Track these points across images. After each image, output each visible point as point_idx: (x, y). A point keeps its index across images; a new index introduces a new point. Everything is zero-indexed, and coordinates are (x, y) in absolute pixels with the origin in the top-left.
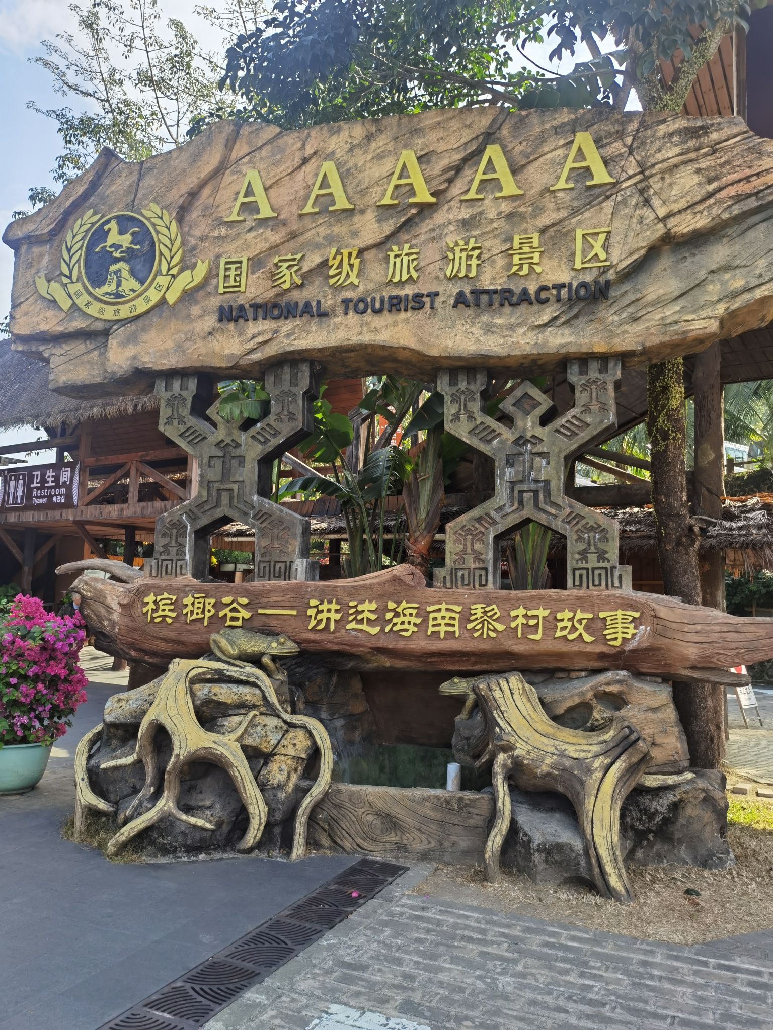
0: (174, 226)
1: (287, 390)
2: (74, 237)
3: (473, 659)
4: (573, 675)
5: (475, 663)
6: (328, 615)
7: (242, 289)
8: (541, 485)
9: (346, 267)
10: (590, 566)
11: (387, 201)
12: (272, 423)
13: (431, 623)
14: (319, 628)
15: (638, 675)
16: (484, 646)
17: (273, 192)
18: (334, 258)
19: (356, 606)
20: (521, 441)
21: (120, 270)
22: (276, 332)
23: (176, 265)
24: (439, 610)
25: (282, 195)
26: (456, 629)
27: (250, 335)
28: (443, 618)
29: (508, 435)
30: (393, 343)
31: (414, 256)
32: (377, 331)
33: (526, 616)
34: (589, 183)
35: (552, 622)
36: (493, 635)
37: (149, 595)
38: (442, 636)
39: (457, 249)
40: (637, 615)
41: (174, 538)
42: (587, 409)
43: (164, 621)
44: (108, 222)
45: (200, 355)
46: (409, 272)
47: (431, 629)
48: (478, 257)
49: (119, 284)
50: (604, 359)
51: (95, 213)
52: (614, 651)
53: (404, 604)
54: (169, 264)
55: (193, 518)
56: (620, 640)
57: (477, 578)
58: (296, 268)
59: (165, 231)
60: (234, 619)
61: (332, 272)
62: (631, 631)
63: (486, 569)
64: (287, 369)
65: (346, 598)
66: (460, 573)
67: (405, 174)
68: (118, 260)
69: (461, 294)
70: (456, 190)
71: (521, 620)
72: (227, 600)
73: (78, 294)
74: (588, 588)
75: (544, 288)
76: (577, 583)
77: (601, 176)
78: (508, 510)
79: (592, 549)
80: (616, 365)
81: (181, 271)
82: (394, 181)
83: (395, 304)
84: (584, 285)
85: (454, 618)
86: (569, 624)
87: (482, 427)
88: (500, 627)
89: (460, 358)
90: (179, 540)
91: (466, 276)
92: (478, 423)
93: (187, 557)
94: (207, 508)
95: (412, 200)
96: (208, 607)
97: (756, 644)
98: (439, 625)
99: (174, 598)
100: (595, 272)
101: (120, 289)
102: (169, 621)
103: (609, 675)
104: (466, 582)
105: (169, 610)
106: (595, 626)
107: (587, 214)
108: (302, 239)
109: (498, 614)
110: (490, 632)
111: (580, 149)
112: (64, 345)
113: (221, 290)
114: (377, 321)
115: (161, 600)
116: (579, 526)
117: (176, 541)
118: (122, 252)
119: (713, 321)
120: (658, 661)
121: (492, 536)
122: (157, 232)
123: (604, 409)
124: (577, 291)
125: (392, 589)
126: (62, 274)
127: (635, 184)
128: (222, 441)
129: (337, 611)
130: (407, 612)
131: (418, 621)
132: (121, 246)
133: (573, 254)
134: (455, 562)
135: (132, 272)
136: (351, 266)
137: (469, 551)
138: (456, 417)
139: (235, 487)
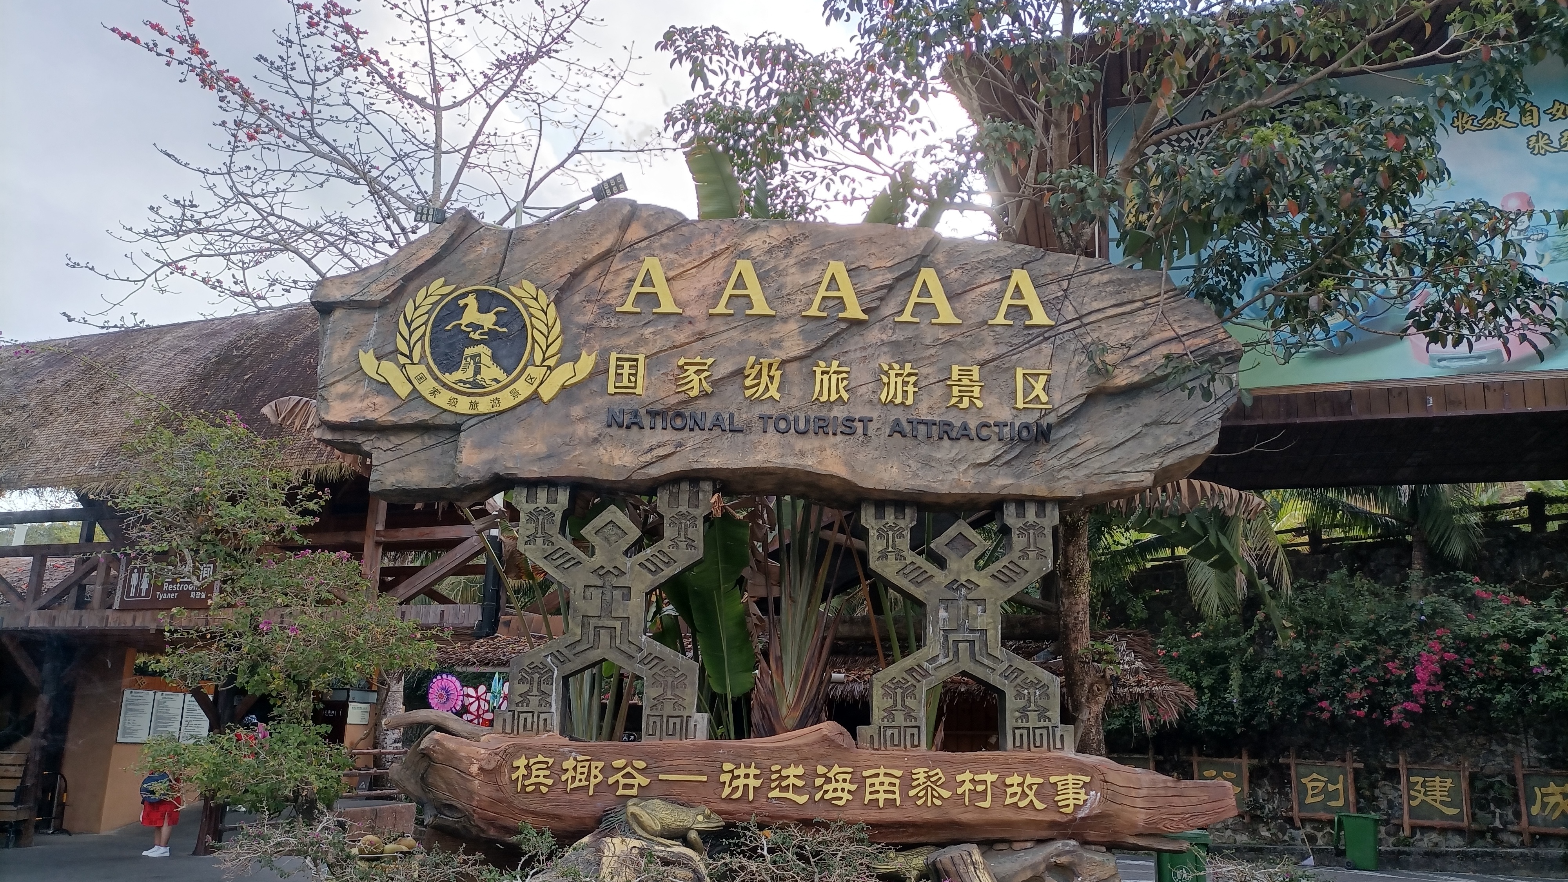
0: (552, 310)
1: (684, 511)
2: (416, 308)
3: (911, 830)
4: (1016, 846)
5: (912, 835)
6: (746, 781)
7: (638, 391)
8: (978, 635)
9: (765, 378)
10: (1030, 725)
11: (813, 311)
12: (666, 550)
13: (868, 790)
14: (734, 797)
15: (1085, 843)
16: (929, 816)
17: (678, 284)
18: (752, 367)
19: (779, 771)
20: (954, 585)
21: (479, 355)
22: (680, 445)
23: (553, 356)
24: (877, 775)
25: (689, 289)
26: (897, 796)
27: (647, 447)
28: (882, 784)
29: (941, 577)
30: (821, 469)
31: (844, 375)
32: (802, 454)
33: (973, 781)
34: (1027, 323)
35: (1001, 787)
36: (938, 802)
37: (520, 757)
38: (881, 805)
39: (892, 373)
40: (1087, 779)
41: (535, 685)
42: (1025, 555)
43: (537, 790)
44: (465, 295)
45: (580, 464)
46: (838, 392)
47: (868, 797)
48: (915, 385)
49: (477, 371)
50: (1041, 502)
51: (445, 284)
52: (1065, 819)
53: (836, 769)
54: (544, 354)
55: (562, 662)
56: (1072, 807)
57: (908, 738)
58: (706, 374)
59: (541, 315)
60: (627, 786)
61: (748, 382)
62: (1083, 797)
63: (918, 727)
64: (685, 486)
65: (767, 762)
66: (889, 732)
67: (834, 286)
68: (477, 343)
69: (897, 422)
70: (888, 309)
71: (968, 786)
72: (619, 763)
73: (421, 378)
74: (1029, 749)
75: (986, 425)
76: (1018, 744)
77: (1040, 317)
78: (942, 660)
79: (1033, 707)
80: (1053, 509)
81: (558, 364)
82: (822, 292)
83: (822, 427)
84: (1027, 427)
85: (894, 785)
86: (1019, 790)
87: (912, 567)
88: (946, 794)
89: (896, 492)
90: (543, 687)
91: (903, 403)
92: (908, 562)
93: (553, 709)
94: (579, 648)
95: (841, 315)
96: (594, 772)
97: (1199, 808)
98: (878, 792)
99: (551, 761)
100: (1037, 415)
101: (478, 377)
102: (544, 789)
103: (1059, 845)
104: (896, 743)
105: (545, 776)
106: (1046, 791)
107: (1026, 354)
108: (712, 341)
109: (943, 780)
110: (935, 801)
111: (1017, 286)
112: (392, 438)
113: (611, 390)
114: (800, 444)
115: (535, 763)
116: (1018, 681)
117: (539, 689)
118: (481, 334)
119: (1148, 474)
120: (1106, 828)
121: (924, 690)
122: (531, 315)
123: (1041, 555)
124: (1019, 432)
125: (822, 751)
126: (397, 351)
127: (1072, 330)
128: (602, 567)
129: (756, 777)
130: (840, 777)
131: (853, 787)
132: (482, 327)
133: (1014, 392)
134: (883, 720)
135: (495, 358)
136: (771, 378)
137: (899, 707)
138: (883, 555)
139: (618, 624)
